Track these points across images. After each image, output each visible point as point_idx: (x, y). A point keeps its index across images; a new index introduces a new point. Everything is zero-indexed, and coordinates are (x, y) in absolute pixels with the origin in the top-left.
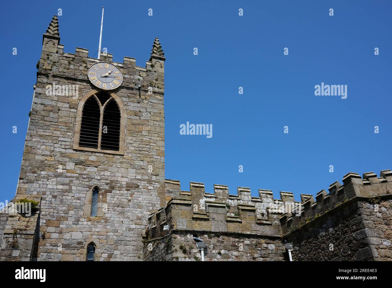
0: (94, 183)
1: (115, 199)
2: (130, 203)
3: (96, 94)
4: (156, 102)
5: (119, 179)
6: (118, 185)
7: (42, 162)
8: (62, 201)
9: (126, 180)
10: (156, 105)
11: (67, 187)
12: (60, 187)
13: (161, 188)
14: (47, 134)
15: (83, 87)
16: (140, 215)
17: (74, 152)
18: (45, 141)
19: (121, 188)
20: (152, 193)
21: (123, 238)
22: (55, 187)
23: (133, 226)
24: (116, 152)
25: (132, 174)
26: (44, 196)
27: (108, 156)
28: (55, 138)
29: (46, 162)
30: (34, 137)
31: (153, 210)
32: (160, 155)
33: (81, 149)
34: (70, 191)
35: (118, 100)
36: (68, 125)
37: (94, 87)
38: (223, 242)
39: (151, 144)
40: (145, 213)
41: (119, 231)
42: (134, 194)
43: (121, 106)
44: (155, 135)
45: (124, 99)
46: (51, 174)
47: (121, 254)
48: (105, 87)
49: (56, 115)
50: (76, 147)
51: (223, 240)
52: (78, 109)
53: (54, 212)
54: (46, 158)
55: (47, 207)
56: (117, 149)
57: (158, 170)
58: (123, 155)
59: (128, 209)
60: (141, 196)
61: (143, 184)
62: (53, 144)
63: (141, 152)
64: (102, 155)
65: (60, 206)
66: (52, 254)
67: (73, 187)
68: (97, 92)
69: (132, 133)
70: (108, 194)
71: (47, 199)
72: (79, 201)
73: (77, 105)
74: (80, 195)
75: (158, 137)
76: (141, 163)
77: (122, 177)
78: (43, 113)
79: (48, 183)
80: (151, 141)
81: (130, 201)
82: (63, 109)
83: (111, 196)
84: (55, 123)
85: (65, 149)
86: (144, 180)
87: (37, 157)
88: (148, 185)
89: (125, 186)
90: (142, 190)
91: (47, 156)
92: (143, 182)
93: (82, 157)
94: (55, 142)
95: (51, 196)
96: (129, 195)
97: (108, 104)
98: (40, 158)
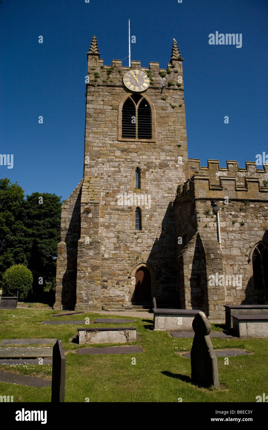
0: (136, 165)
1: (152, 176)
2: (163, 178)
3: (132, 96)
4: (178, 97)
5: (154, 161)
6: (154, 165)
7: (98, 151)
8: (114, 179)
9: (159, 161)
10: (177, 100)
11: (117, 169)
12: (112, 169)
13: (185, 166)
14: (99, 131)
15: (121, 92)
16: (171, 186)
17: (120, 142)
18: (98, 136)
19: (155, 167)
20: (179, 170)
21: (160, 203)
22: (109, 169)
23: (166, 195)
24: (150, 140)
25: (163, 156)
26: (102, 176)
27: (144, 143)
28: (105, 133)
29: (101, 152)
30: (90, 134)
31: (180, 182)
32: (184, 140)
33: (124, 140)
34: (119, 171)
35: (148, 99)
36: (113, 122)
37: (128, 90)
38: (233, 206)
39: (176, 132)
40: (174, 185)
41: (156, 199)
42: (165, 171)
43: (151, 103)
44: (178, 124)
45: (153, 97)
46: (105, 160)
47: (159, 215)
48: (137, 90)
49: (104, 116)
50: (120, 138)
51: (234, 205)
52: (119, 109)
53: (110, 187)
54: (101, 149)
55: (105, 184)
56: (150, 138)
57: (182, 152)
58: (155, 142)
59: (162, 182)
60: (170, 173)
61: (171, 164)
62: (104, 138)
63: (168, 139)
64: (140, 143)
65: (114, 182)
66: (112, 216)
67: (121, 169)
68: (131, 94)
69: (160, 125)
70: (146, 172)
71: (104, 178)
72: (126, 179)
73: (118, 106)
74: (127, 174)
75: (181, 126)
76: (169, 147)
77: (156, 159)
78: (95, 115)
79: (104, 166)
80: (176, 129)
81: (162, 176)
82: (108, 110)
83: (148, 174)
84: (103, 122)
85: (113, 141)
86: (172, 161)
87: (94, 149)
88: (175, 164)
89: (158, 166)
90: (171, 168)
91: (100, 147)
92: (171, 162)
93: (125, 146)
94: (105, 136)
95: (107, 176)
96: (161, 172)
97: (141, 103)
98: (96, 149)
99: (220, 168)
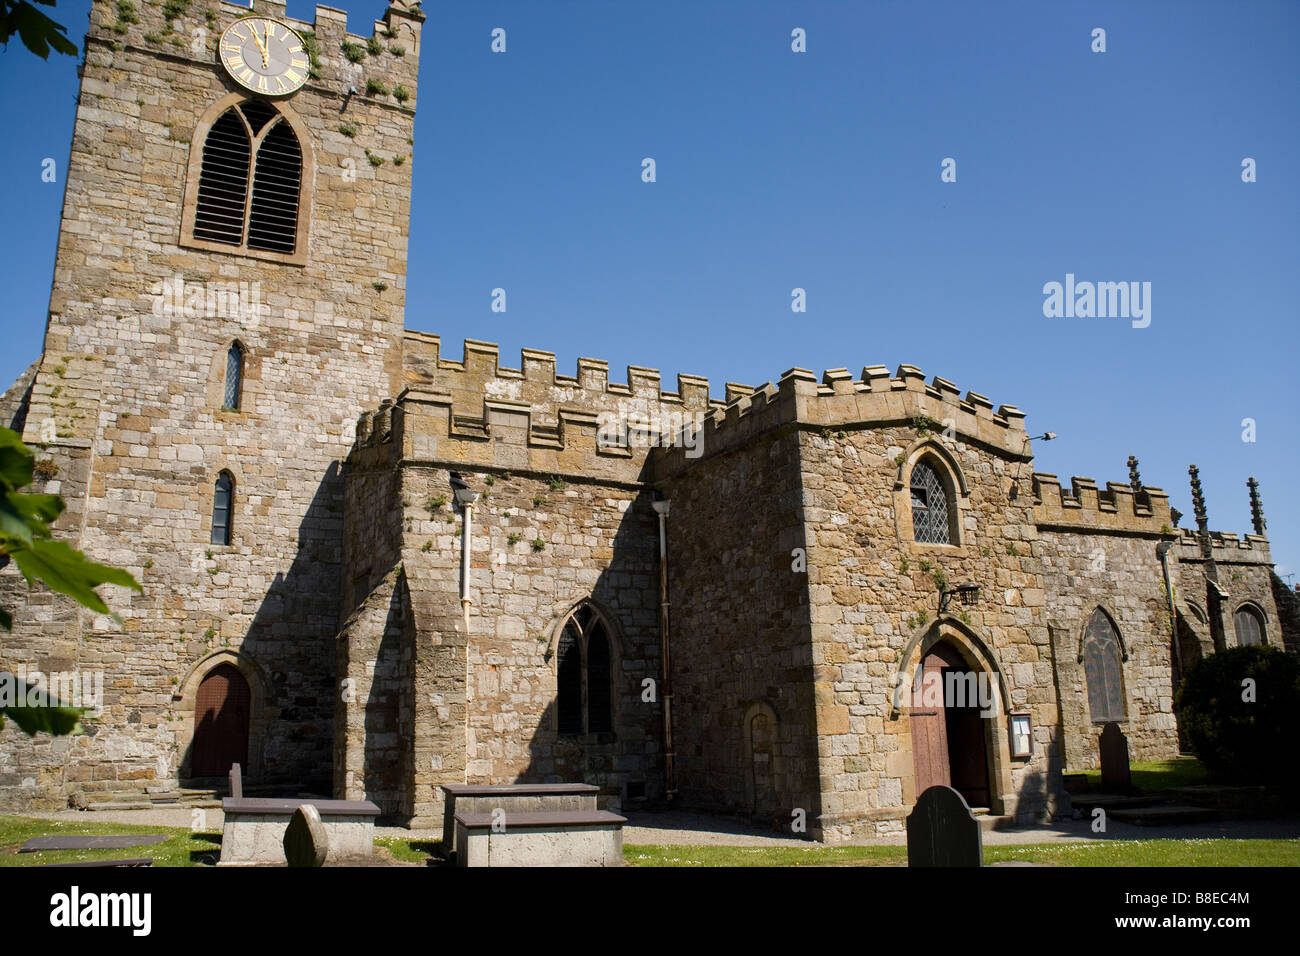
0: (230, 332)
1: (283, 373)
2: (319, 385)
3: (243, 106)
4: (395, 133)
5: (293, 325)
6: (291, 339)
7: (105, 273)
8: (153, 372)
9: (310, 328)
10: (391, 140)
11: (165, 339)
12: (151, 338)
13: (392, 351)
14: (115, 203)
15: (207, 84)
16: (339, 412)
17: (184, 252)
18: (110, 221)
19: (296, 346)
20: (371, 362)
21: (299, 463)
22: (137, 337)
23: (323, 438)
24: (286, 258)
25: (324, 315)
26: (111, 358)
27: (268, 266)
28: (135, 215)
29: (115, 275)
30: (81, 209)
31: (371, 402)
32: (397, 270)
33: (200, 247)
34: (173, 348)
35: (297, 124)
36: (168, 181)
37: (231, 84)
39: (375, 242)
40: (351, 407)
41: (289, 448)
42: (327, 362)
43: (303, 139)
44: (385, 219)
45: (313, 121)
46: (126, 303)
47: (293, 498)
48: (263, 87)
49: (138, 155)
50: (188, 239)
52: (193, 143)
53: (135, 397)
54: (116, 265)
55: (118, 384)
56: (289, 249)
57: (387, 306)
58: (304, 266)
59: (312, 397)
60: (342, 368)
61: (348, 340)
62: (130, 231)
63: (348, 261)
64: (252, 263)
65: (151, 382)
66: (134, 492)
67: (180, 341)
68: (242, 99)
69: (328, 211)
70: (264, 359)
71: (118, 366)
72: (194, 374)
73: (191, 131)
74: (197, 359)
75: (393, 225)
76: (348, 289)
77: (300, 320)
78: (107, 149)
79: (119, 326)
80: (376, 234)
81: (316, 378)
82: (155, 140)
83: (271, 365)
84: (134, 177)
85: (162, 244)
86: (352, 331)
87: (90, 261)
88: (362, 343)
89: (305, 342)
90: (347, 353)
91: (115, 259)
92: (350, 335)
93: (202, 264)
94: (134, 224)
95: (127, 359)
96: (314, 365)
97: (272, 132)
98: (98, 263)
99: (500, 369)
